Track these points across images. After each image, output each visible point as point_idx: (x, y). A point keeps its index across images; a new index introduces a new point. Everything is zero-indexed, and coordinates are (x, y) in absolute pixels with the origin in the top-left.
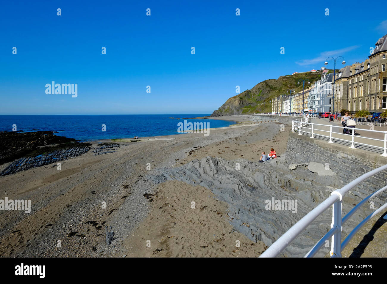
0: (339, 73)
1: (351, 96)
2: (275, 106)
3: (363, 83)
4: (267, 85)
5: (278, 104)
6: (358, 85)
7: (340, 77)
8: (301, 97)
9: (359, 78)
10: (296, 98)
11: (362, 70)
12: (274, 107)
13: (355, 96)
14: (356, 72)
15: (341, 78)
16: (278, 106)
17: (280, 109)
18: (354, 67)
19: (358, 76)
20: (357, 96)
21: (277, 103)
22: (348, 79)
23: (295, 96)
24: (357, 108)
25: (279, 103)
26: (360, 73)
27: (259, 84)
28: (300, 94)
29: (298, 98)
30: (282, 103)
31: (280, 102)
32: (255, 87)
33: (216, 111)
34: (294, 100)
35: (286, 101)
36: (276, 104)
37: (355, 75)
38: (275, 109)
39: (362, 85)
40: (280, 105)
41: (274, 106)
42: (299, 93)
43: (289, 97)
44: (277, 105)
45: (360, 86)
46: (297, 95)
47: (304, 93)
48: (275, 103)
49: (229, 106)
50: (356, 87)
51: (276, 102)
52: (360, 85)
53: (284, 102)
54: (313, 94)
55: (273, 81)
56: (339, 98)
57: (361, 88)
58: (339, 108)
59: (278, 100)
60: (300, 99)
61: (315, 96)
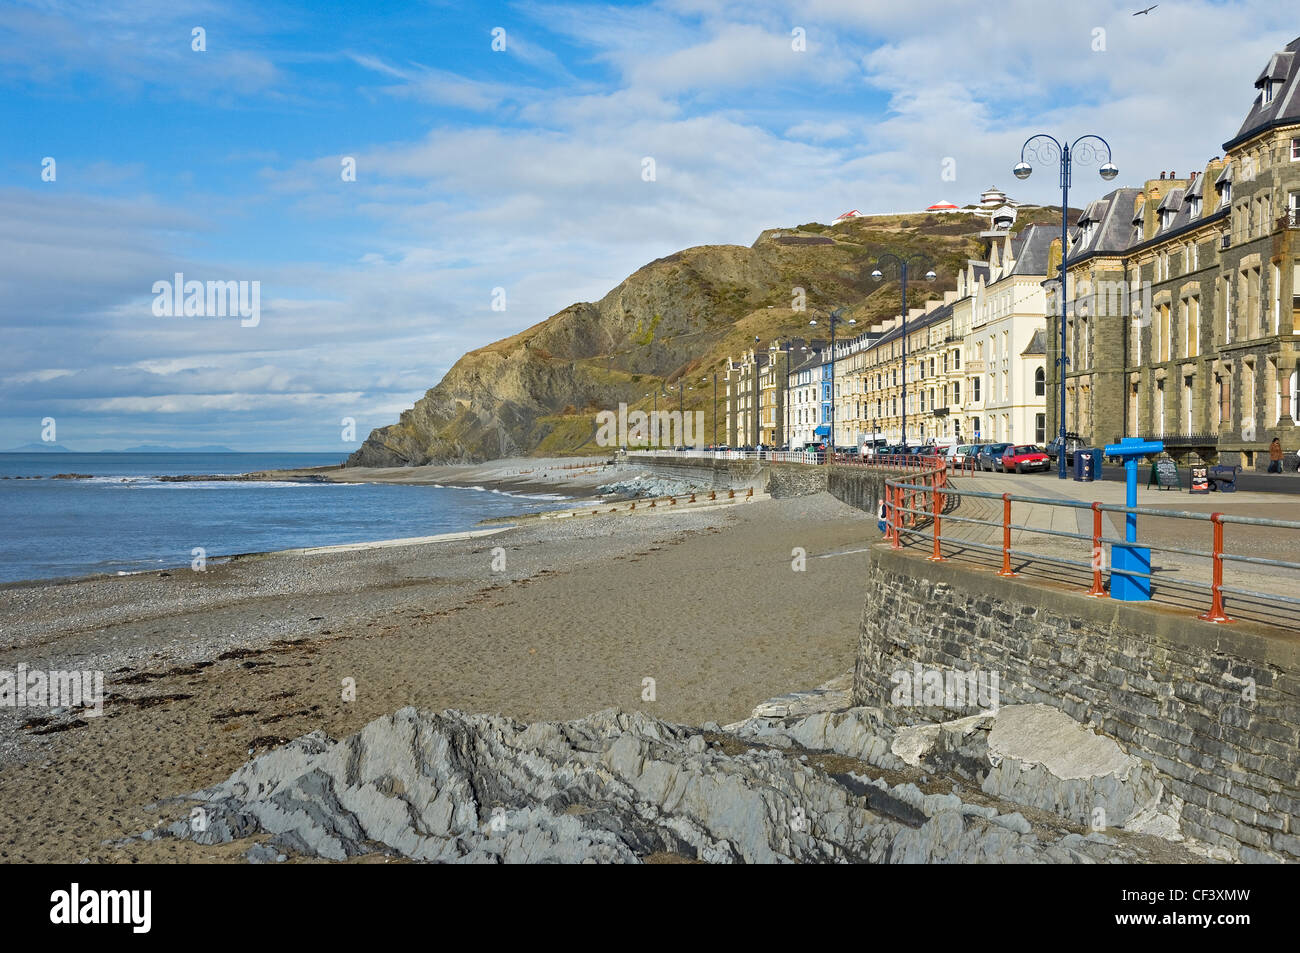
0: (1081, 225)
1: (1143, 357)
2: (741, 404)
3: (1197, 285)
4: (694, 275)
5: (757, 393)
6: (1175, 294)
7: (1084, 246)
8: (885, 353)
9: (1176, 261)
10: (859, 361)
11: (1196, 212)
12: (734, 412)
13: (1162, 353)
14: (1169, 222)
15: (1091, 254)
16: (757, 408)
17: (769, 422)
18: (1155, 196)
19: (1173, 248)
20: (1173, 355)
21: (756, 385)
22: (1125, 263)
23: (855, 348)
25: (764, 384)
26: (1183, 232)
27: (649, 268)
28: (881, 334)
29: (871, 359)
30: (783, 387)
31: (768, 385)
32: (622, 287)
33: (384, 431)
34: (850, 374)
35: (803, 378)
36: (746, 394)
37: (1159, 243)
38: (740, 423)
39: (1196, 298)
40: (768, 400)
41: (734, 405)
42: (875, 329)
43: (818, 351)
44: (756, 401)
45: (1186, 300)
46: (865, 343)
47: (905, 332)
48: (741, 388)
49: (466, 403)
50: (1168, 305)
51: (750, 384)
52: (1182, 295)
53: (793, 380)
54: (948, 340)
55: (728, 256)
56: (1084, 366)
57: (1192, 313)
58: (1084, 419)
59: (758, 367)
60: (879, 365)
61: (958, 352)
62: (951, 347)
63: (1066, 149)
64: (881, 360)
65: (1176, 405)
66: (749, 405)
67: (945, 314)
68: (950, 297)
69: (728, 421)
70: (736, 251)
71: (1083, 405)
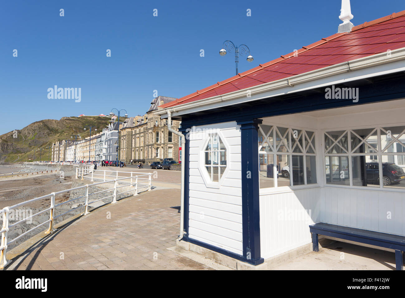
0: (124, 123)
1: (134, 146)
2: (56, 152)
3: (143, 134)
4: (45, 125)
5: (59, 150)
7: (125, 127)
8: (88, 143)
9: (140, 130)
10: (82, 144)
11: (143, 122)
12: (54, 154)
13: (138, 145)
14: (139, 123)
15: (126, 128)
16: (59, 153)
17: (62, 156)
18: (137, 119)
19: (139, 128)
22: (132, 130)
23: (81, 142)
24: (139, 157)
25: (61, 149)
26: (140, 125)
27: (34, 123)
28: (87, 140)
29: (85, 144)
30: (65, 149)
31: (62, 149)
32: (27, 127)
34: (80, 147)
35: (70, 147)
36: (57, 151)
37: (137, 127)
38: (55, 156)
39: (143, 136)
40: (62, 152)
41: (54, 153)
42: (86, 138)
43: (74, 142)
45: (141, 137)
46: (84, 141)
47: (90, 140)
48: (56, 149)
51: (58, 148)
52: (141, 136)
53: (67, 148)
54: (100, 141)
55: (54, 122)
56: (124, 147)
57: (142, 139)
58: (124, 156)
59: (59, 145)
60: (86, 145)
61: (102, 144)
62: (101, 143)
63: (119, 111)
64: (87, 144)
65: (139, 154)
66: (57, 153)
67: (100, 137)
68: (101, 133)
69: (52, 156)
70: (56, 121)
71: (124, 154)
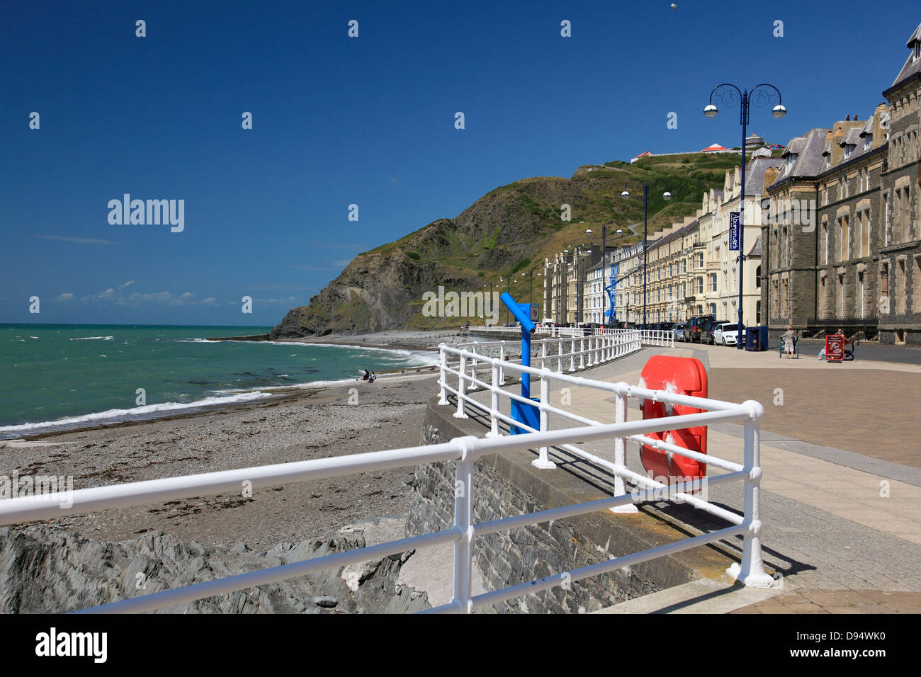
0: (784, 157)
1: (829, 257)
2: (554, 293)
3: (868, 201)
5: (564, 285)
6: (853, 209)
7: (787, 174)
9: (854, 183)
10: (636, 262)
11: (869, 145)
12: (549, 298)
13: (843, 254)
14: (847, 156)
15: (793, 180)
16: (565, 296)
17: (572, 308)
18: (839, 133)
19: (852, 176)
20: (851, 256)
21: (564, 280)
22: (816, 186)
23: (633, 252)
24: (851, 307)
25: (569, 279)
26: (859, 161)
27: (493, 193)
28: (652, 242)
29: (644, 260)
30: (583, 281)
31: (573, 279)
32: (473, 207)
33: (297, 311)
35: (597, 274)
36: (558, 286)
37: (840, 171)
38: (553, 307)
39: (867, 211)
40: (572, 291)
41: (549, 294)
42: (648, 238)
43: (609, 254)
45: (860, 214)
46: (641, 249)
48: (554, 282)
50: (847, 218)
51: (560, 278)
52: (858, 210)
53: (590, 277)
54: (695, 245)
55: (552, 187)
56: (784, 265)
58: (784, 305)
59: (566, 266)
61: (702, 255)
62: (697, 251)
63: (746, 95)
65: (851, 294)
66: (560, 294)
67: (694, 228)
68: (699, 214)
69: (545, 306)
70: (558, 183)
71: (784, 295)
